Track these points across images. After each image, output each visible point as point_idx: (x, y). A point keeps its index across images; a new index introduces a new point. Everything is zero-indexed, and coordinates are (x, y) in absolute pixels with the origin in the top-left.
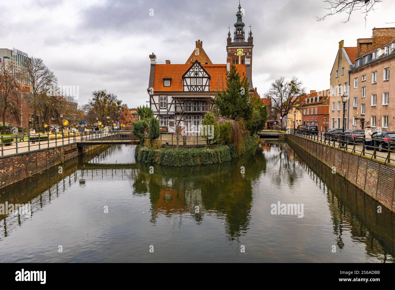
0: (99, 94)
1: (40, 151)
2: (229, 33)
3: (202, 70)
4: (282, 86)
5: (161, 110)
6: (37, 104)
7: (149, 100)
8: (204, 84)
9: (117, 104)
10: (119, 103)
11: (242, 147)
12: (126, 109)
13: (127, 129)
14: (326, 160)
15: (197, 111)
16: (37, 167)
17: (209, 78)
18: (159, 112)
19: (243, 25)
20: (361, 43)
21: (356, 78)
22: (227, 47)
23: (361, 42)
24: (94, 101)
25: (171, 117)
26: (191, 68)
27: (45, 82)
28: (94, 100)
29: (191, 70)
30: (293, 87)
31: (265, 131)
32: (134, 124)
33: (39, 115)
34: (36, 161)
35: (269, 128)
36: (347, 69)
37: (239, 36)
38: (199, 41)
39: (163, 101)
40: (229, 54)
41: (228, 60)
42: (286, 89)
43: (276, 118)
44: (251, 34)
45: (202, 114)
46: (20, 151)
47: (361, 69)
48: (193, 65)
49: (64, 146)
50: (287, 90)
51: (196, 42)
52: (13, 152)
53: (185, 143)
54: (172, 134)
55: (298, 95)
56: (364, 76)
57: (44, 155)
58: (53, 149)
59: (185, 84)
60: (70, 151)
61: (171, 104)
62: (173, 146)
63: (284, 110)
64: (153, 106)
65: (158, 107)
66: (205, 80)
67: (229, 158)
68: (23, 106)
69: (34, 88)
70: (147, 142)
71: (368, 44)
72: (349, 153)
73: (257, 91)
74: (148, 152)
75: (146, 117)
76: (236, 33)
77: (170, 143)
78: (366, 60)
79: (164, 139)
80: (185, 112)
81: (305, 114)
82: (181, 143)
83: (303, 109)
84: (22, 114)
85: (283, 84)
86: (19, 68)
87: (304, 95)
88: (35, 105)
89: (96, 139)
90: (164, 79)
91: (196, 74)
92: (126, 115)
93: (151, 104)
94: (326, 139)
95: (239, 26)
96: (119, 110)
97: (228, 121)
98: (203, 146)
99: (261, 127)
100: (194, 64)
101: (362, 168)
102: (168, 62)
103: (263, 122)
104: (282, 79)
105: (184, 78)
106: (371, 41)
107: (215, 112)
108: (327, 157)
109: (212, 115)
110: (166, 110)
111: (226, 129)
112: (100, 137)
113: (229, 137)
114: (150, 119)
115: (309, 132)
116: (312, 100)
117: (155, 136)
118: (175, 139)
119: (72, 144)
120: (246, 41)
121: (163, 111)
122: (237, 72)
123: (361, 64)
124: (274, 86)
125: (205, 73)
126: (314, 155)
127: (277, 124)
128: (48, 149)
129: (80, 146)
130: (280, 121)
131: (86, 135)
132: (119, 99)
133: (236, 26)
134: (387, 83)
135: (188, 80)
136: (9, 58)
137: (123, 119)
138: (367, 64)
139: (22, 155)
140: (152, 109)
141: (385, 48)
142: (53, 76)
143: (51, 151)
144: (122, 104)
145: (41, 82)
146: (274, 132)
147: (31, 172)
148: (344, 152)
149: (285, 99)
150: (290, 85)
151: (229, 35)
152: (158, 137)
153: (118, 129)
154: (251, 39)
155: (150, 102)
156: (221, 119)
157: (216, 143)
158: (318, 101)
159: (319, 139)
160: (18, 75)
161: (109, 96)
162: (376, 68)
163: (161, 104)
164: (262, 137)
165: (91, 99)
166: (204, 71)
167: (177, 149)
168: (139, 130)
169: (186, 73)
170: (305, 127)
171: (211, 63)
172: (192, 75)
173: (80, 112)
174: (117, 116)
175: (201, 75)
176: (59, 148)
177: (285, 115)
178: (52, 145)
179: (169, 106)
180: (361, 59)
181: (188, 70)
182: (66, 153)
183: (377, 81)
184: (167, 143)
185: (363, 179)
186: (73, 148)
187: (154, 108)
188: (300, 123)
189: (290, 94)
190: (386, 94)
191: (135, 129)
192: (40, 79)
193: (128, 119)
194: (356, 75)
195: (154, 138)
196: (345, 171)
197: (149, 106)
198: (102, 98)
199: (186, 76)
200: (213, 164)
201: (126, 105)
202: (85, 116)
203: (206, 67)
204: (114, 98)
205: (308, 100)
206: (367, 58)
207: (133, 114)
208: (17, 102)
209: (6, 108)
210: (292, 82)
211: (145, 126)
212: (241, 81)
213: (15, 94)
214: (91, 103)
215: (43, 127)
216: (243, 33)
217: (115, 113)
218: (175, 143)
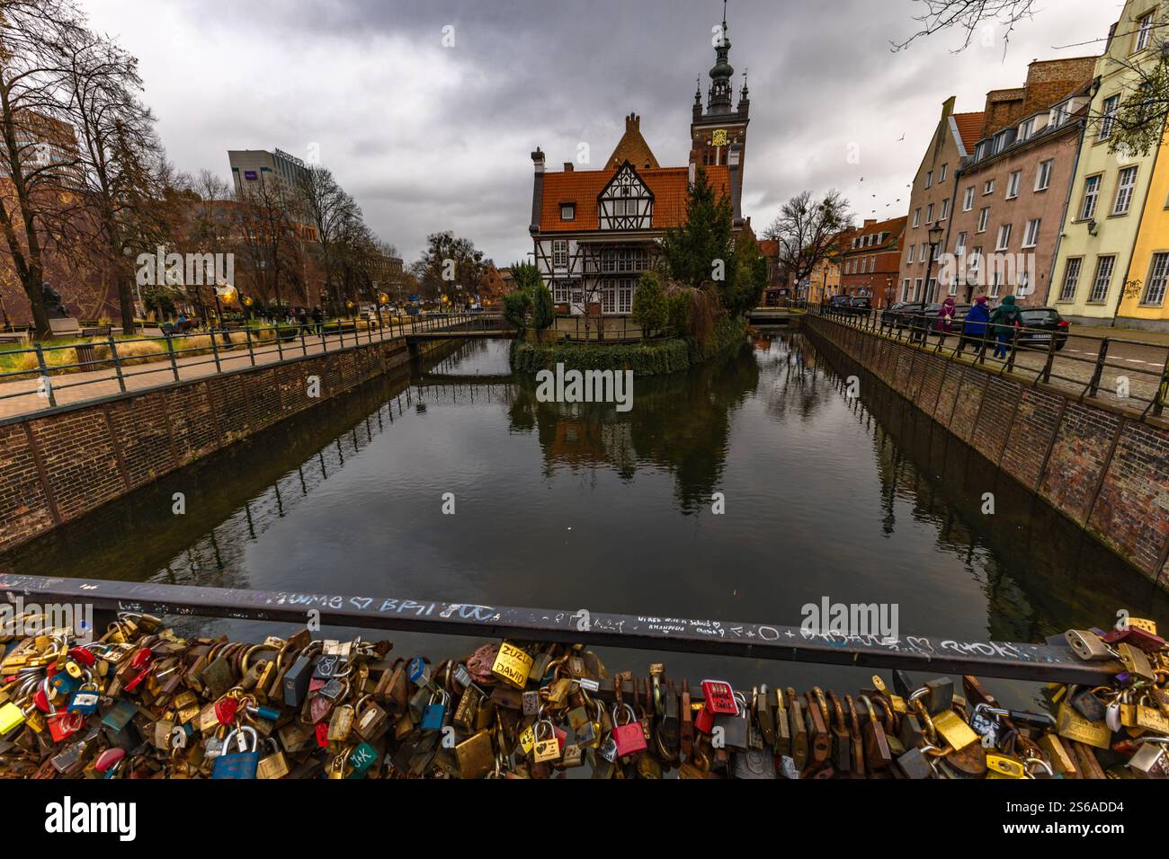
0: (440, 240)
1: (344, 352)
2: (698, 93)
3: (637, 182)
4: (803, 212)
5: (556, 271)
6: (331, 262)
7: (532, 251)
8: (641, 213)
9: (473, 260)
10: (478, 257)
11: (711, 342)
12: (493, 269)
13: (494, 309)
14: (879, 368)
15: (625, 271)
16: (341, 381)
17: (651, 199)
18: (552, 273)
19: (729, 72)
20: (998, 101)
21: (970, 189)
22: (692, 125)
23: (997, 98)
24: (432, 255)
25: (576, 283)
26: (615, 178)
27: (340, 218)
28: (431, 251)
29: (616, 183)
30: (828, 213)
31: (762, 310)
32: (505, 299)
33: (336, 284)
34: (338, 371)
35: (769, 303)
36: (955, 166)
37: (720, 100)
38: (633, 115)
39: (560, 251)
40: (696, 144)
41: (693, 158)
42: (811, 218)
43: (786, 281)
44: (745, 92)
45: (635, 277)
46: (311, 352)
47: (986, 165)
48: (619, 172)
49: (383, 342)
50: (814, 220)
51: (628, 118)
52: (299, 354)
53: (601, 336)
54: (577, 317)
55: (838, 231)
56: (989, 183)
57: (351, 358)
58: (365, 347)
59: (603, 214)
60: (395, 352)
61: (576, 257)
62: (578, 342)
63: (803, 264)
64: (541, 262)
65: (550, 264)
66: (643, 204)
67: (686, 363)
68: (307, 267)
69: (321, 231)
70: (531, 332)
71: (1011, 103)
72: (928, 353)
73: (752, 225)
74: (532, 354)
75: (528, 285)
76: (712, 93)
77: (574, 336)
78: (1001, 145)
79: (562, 327)
80: (603, 272)
81: (847, 272)
82: (594, 336)
83: (844, 263)
84: (307, 282)
85: (807, 207)
86: (291, 191)
87: (850, 231)
88: (326, 264)
89: (439, 330)
90: (562, 205)
91: (626, 191)
92: (492, 281)
93: (536, 258)
94: (884, 324)
95: (721, 74)
96: (478, 271)
97: (686, 291)
98: (636, 341)
99: (753, 301)
100: (621, 169)
101: (950, 383)
102: (569, 166)
103: (758, 290)
104: (806, 197)
105: (600, 200)
106: (1021, 96)
107: (660, 272)
108: (881, 361)
109: (655, 278)
110: (565, 271)
111: (681, 306)
112: (445, 325)
113: (687, 322)
114: (534, 289)
115: (851, 311)
116: (866, 240)
117: (545, 321)
118: (582, 327)
119: (397, 339)
120: (734, 110)
121: (561, 272)
122: (709, 184)
123: (987, 153)
124: (787, 211)
125: (643, 189)
126: (856, 357)
127: (786, 294)
128: (358, 348)
129: (412, 342)
130: (793, 288)
131: (420, 321)
132: (477, 248)
133: (714, 74)
134: (1042, 197)
135: (609, 205)
136: (270, 170)
137: (487, 289)
138: (1002, 153)
139: (314, 358)
140: (539, 267)
141: (1052, 111)
142: (353, 206)
143: (361, 351)
144: (483, 259)
145: (333, 219)
146: (779, 312)
147: (332, 389)
148: (919, 350)
149: (807, 241)
150: (821, 208)
151: (698, 97)
152: (551, 323)
153: (478, 309)
154: (744, 105)
155: (536, 253)
156: (673, 287)
157: (661, 336)
158: (879, 242)
159: (871, 325)
160: (291, 205)
161: (459, 243)
162: (1021, 162)
163: (556, 258)
164: (755, 321)
165: (427, 251)
166: (642, 183)
167: (586, 349)
168: (515, 310)
169: (605, 191)
170: (844, 300)
171: (657, 165)
172: (618, 194)
173: (407, 278)
174: (476, 282)
175: (634, 193)
176: (376, 346)
177: (804, 275)
178: (364, 340)
179: (572, 260)
180: (990, 140)
181: (610, 184)
182: (389, 355)
183: (1018, 193)
184: (568, 337)
185: (950, 404)
186: (400, 346)
187: (543, 268)
188: (835, 292)
189: (819, 230)
190: (1033, 222)
191: (508, 308)
192: (330, 213)
193: (496, 289)
194: (970, 181)
195: (544, 326)
196: (914, 389)
197: (533, 263)
198: (446, 249)
199: (606, 196)
200: (653, 376)
201: (491, 261)
202: (418, 285)
203: (645, 175)
204: (468, 247)
205: (858, 241)
206: (1003, 139)
207: (505, 280)
208: (296, 259)
209: (277, 272)
210: (827, 202)
211: (527, 302)
212: (716, 203)
213: (289, 243)
214: (427, 259)
215: (346, 307)
216: (729, 91)
217: (471, 278)
218: (583, 336)
